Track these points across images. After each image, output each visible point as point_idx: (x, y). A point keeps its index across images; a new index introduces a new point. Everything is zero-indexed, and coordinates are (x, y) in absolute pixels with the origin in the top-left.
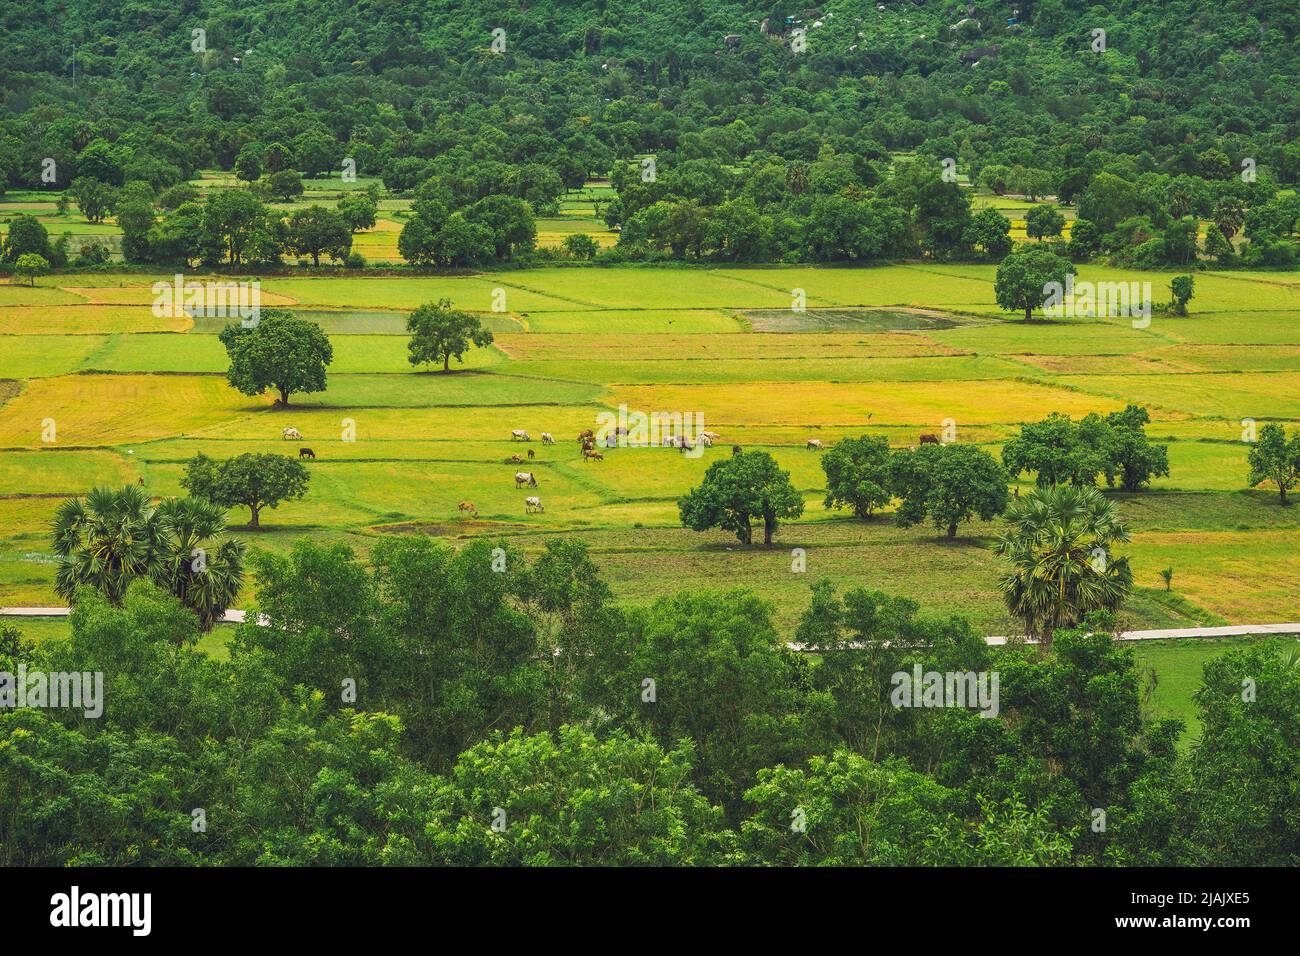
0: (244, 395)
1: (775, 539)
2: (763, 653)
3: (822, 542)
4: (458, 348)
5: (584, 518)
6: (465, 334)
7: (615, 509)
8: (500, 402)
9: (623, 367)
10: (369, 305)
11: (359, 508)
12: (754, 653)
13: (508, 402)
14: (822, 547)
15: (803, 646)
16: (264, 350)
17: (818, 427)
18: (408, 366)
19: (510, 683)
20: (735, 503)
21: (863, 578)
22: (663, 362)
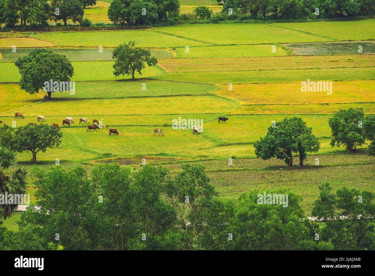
0: (28, 94)
1: (305, 163)
2: (295, 221)
3: (329, 164)
4: (139, 67)
5: (205, 154)
6: (142, 59)
7: (222, 149)
8: (161, 94)
9: (225, 75)
10: (93, 45)
11: (89, 151)
12: (290, 222)
13: (165, 95)
14: (329, 166)
15: (316, 218)
16: (38, 70)
17: (327, 104)
18: (113, 77)
19: (163, 239)
20: (284, 144)
21: (351, 182)
22: (245, 72)
